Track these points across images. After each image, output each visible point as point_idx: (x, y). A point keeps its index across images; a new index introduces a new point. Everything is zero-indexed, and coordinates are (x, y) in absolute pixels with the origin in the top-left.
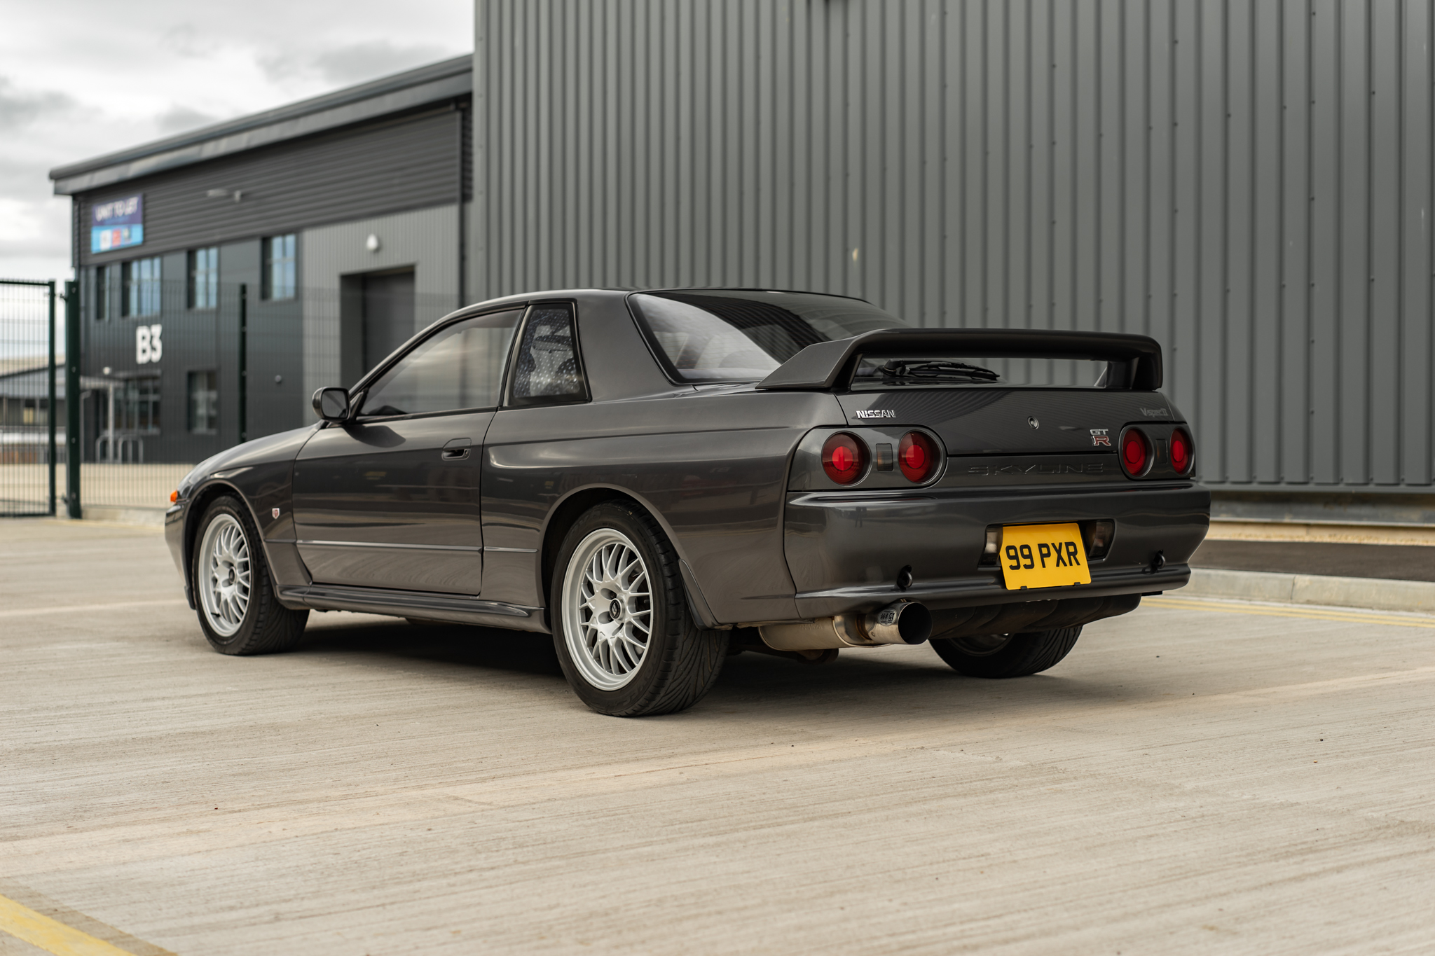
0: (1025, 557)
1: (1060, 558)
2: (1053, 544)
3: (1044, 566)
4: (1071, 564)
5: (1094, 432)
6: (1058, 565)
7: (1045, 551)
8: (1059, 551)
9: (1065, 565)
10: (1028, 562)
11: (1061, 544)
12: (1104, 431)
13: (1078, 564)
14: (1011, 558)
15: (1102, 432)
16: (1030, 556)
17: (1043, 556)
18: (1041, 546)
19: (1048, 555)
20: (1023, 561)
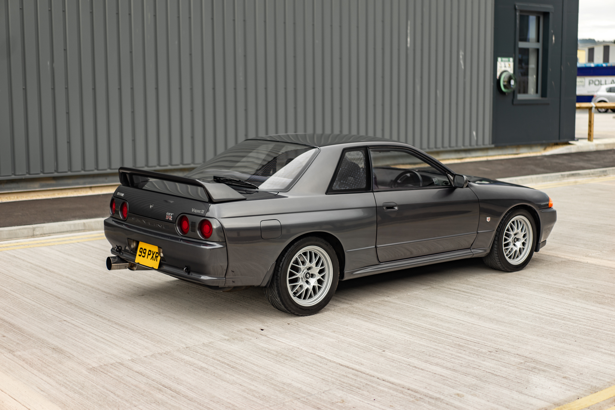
0: (144, 253)
1: (153, 257)
2: (153, 251)
3: (147, 258)
4: (155, 260)
5: (168, 214)
6: (151, 259)
7: (150, 253)
8: (153, 254)
9: (153, 260)
10: (144, 256)
11: (155, 252)
12: (171, 214)
13: (157, 261)
14: (140, 252)
15: (170, 214)
16: (145, 253)
17: (149, 254)
18: (150, 251)
19: (150, 255)
20: (143, 254)
